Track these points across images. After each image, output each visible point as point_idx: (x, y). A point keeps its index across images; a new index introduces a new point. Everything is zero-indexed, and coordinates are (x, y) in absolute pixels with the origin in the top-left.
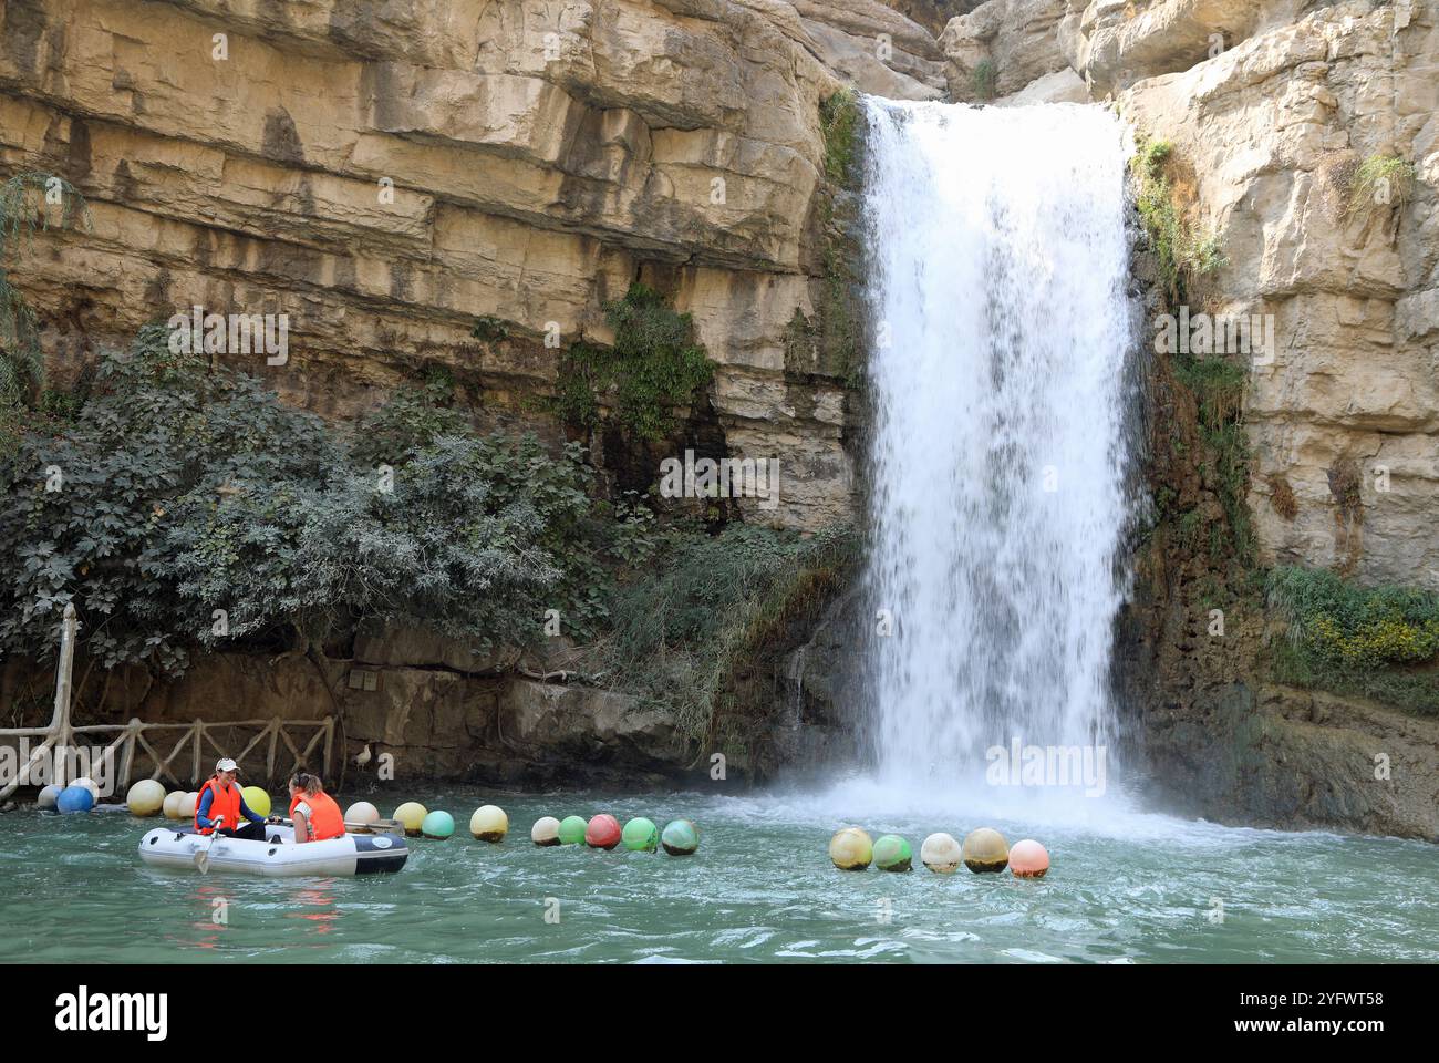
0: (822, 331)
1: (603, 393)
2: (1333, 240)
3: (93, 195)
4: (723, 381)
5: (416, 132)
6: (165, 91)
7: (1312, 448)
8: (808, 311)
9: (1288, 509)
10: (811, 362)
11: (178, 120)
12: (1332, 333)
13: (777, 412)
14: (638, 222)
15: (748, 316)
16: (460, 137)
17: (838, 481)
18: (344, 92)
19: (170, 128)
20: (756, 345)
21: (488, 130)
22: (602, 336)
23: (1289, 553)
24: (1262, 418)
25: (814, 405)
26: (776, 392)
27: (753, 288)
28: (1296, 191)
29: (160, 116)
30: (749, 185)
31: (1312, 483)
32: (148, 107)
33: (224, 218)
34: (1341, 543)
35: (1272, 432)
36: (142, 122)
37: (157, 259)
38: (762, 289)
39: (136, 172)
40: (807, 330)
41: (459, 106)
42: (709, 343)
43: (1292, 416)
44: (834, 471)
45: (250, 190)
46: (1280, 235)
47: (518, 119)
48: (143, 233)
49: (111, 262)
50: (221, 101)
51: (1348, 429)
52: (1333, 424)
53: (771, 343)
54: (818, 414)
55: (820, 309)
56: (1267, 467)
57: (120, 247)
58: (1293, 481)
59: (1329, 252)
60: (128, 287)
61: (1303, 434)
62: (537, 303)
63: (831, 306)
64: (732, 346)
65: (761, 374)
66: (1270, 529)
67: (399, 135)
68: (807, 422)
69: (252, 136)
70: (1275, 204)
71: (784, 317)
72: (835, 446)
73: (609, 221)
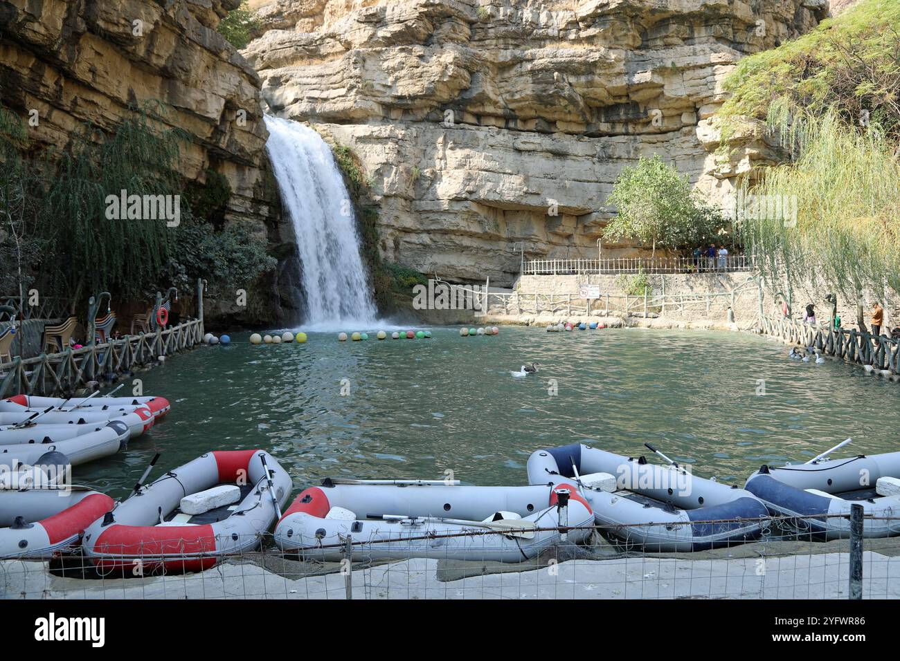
0: (264, 187)
1: (195, 199)
2: (404, 185)
3: (61, 107)
4: (232, 199)
5: (186, 109)
6: (105, 75)
7: (392, 234)
8: (260, 180)
9: (384, 248)
10: (261, 196)
11: (105, 86)
12: (400, 207)
13: (247, 210)
14: (228, 146)
15: (243, 179)
16: (198, 113)
17: (262, 233)
18: (153, 86)
19: (101, 88)
20: (245, 189)
21: (208, 112)
22: (202, 181)
23: (385, 259)
24: (381, 225)
25: (260, 209)
26: (248, 204)
27: (244, 170)
28: (394, 171)
29: (100, 84)
30: (258, 140)
31: (390, 243)
32: (98, 80)
33: (103, 124)
34: (395, 257)
35: (383, 229)
36: (94, 85)
37: (70, 134)
38: (247, 171)
39: (79, 101)
40: (260, 186)
41: (199, 102)
42: (232, 186)
43: (388, 226)
44: (260, 230)
45: (113, 114)
46: (390, 182)
47: (217, 110)
48: (70, 124)
49: (56, 134)
50: (120, 82)
51: (399, 230)
52: (397, 229)
53: (249, 188)
54: (261, 212)
55: (264, 180)
56: (382, 238)
57: (61, 129)
58: (386, 242)
59: (402, 188)
60: (59, 144)
61: (390, 231)
62: (188, 167)
63: (267, 179)
64: (239, 188)
65: (245, 198)
66: (382, 253)
67: (176, 107)
68: (257, 214)
69: (124, 97)
70: (386, 173)
71: (254, 181)
72: (262, 222)
73: (221, 145)
